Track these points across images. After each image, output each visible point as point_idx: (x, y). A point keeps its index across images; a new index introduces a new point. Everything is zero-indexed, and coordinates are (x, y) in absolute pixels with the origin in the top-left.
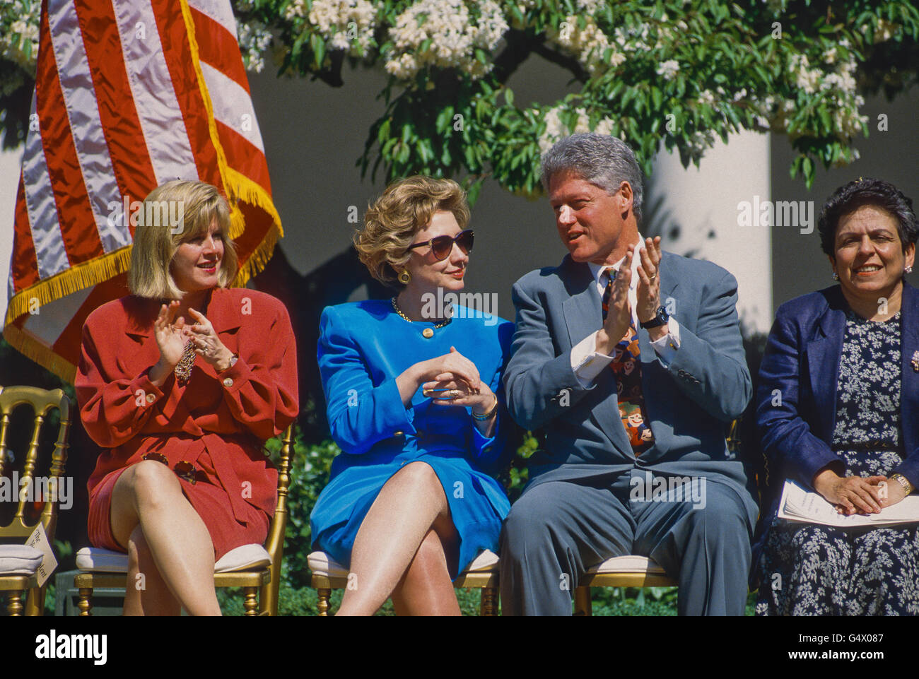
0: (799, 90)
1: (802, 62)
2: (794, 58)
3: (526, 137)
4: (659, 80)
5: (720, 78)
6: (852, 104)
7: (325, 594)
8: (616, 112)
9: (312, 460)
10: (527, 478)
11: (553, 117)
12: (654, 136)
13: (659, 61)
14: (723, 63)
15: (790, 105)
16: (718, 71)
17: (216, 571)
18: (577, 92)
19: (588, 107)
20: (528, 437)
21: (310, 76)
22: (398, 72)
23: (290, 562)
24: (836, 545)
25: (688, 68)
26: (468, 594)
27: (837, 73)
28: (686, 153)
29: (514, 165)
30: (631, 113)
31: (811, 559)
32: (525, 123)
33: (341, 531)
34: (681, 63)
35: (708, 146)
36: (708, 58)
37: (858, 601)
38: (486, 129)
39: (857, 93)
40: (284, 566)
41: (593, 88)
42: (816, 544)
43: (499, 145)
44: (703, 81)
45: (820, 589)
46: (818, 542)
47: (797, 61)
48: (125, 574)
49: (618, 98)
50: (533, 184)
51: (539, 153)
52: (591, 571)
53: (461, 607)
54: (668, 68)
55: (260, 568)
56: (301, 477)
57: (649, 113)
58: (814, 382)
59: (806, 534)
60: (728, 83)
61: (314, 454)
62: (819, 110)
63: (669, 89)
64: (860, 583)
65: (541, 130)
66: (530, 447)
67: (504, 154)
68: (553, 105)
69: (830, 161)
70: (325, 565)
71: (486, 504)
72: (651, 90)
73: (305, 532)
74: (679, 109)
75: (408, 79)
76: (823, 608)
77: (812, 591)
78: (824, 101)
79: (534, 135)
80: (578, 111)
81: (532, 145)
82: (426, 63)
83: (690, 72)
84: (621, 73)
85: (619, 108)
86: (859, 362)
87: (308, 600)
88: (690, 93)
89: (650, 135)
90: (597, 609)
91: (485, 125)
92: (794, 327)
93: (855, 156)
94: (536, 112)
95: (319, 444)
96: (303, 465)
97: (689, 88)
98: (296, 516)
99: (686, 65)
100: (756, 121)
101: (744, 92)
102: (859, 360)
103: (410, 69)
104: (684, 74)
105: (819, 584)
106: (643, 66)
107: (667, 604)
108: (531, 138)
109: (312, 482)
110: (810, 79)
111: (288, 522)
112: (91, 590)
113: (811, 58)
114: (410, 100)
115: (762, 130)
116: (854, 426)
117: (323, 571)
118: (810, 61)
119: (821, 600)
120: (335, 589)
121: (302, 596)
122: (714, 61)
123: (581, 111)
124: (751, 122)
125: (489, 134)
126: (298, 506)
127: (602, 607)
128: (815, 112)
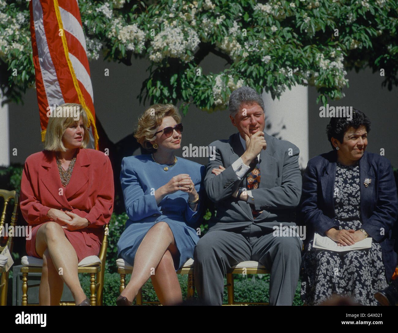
0: (320, 68)
1: (321, 57)
2: (318, 55)
3: (207, 87)
4: (262, 64)
5: (288, 63)
6: (342, 74)
7: (123, 276)
8: (244, 77)
9: (118, 221)
10: (207, 228)
11: (218, 79)
12: (260, 87)
13: (263, 56)
14: (289, 57)
15: (316, 74)
16: (287, 60)
17: (79, 266)
18: (228, 68)
19: (233, 75)
20: (208, 212)
21: (118, 61)
22: (154, 60)
23: (109, 263)
24: (334, 258)
25: (275, 59)
26: (183, 276)
27: (336, 61)
28: (274, 94)
29: (202, 98)
30: (251, 77)
31: (323, 265)
32: (207, 81)
33: (130, 250)
34: (272, 57)
35: (283, 91)
36: (283, 54)
37: (344, 280)
38: (191, 83)
39: (344, 70)
40: (106, 264)
41: (235, 67)
42: (325, 258)
43: (196, 90)
44: (281, 64)
45: (327, 277)
46: (326, 257)
47: (320, 56)
48: (42, 267)
49: (246, 71)
50: (210, 106)
51: (213, 93)
52: (233, 267)
53: (179, 282)
54: (267, 59)
55: (97, 265)
56: (113, 228)
57: (258, 77)
58: (324, 194)
59: (322, 254)
60: (291, 65)
61: (120, 218)
62: (328, 76)
63: (267, 67)
64: (346, 273)
65: (213, 84)
66: (208, 216)
67: (198, 94)
68: (219, 73)
69: (334, 97)
70: (123, 264)
71: (190, 240)
72: (259, 68)
73: (115, 251)
74: (271, 75)
75: (159, 62)
76: (329, 285)
77: (324, 278)
78: (330, 72)
79: (211, 86)
80: (229, 76)
81: (210, 90)
82: (166, 56)
83: (275, 60)
84: (247, 60)
85: (246, 75)
86: (342, 185)
87: (116, 278)
88: (275, 69)
89: (259, 86)
90: (236, 282)
91: (190, 82)
92: (315, 170)
93: (343, 95)
94: (212, 77)
95: (121, 214)
96: (115, 222)
97: (275, 67)
98: (111, 244)
99: (274, 58)
100: (302, 81)
101: (298, 69)
102: (342, 184)
103: (159, 58)
104: (273, 61)
105: (327, 275)
106: (256, 58)
107: (265, 280)
108: (209, 87)
109: (118, 230)
110: (325, 64)
111: (108, 246)
112: (27, 273)
113: (325, 55)
114: (160, 71)
115: (305, 85)
116: (342, 212)
117: (123, 267)
118: (325, 56)
119: (328, 281)
120: (127, 274)
121: (114, 277)
122: (285, 56)
123: (230, 76)
124: (300, 81)
125: (192, 85)
126: (112, 239)
127: (238, 282)
128: (327, 77)
